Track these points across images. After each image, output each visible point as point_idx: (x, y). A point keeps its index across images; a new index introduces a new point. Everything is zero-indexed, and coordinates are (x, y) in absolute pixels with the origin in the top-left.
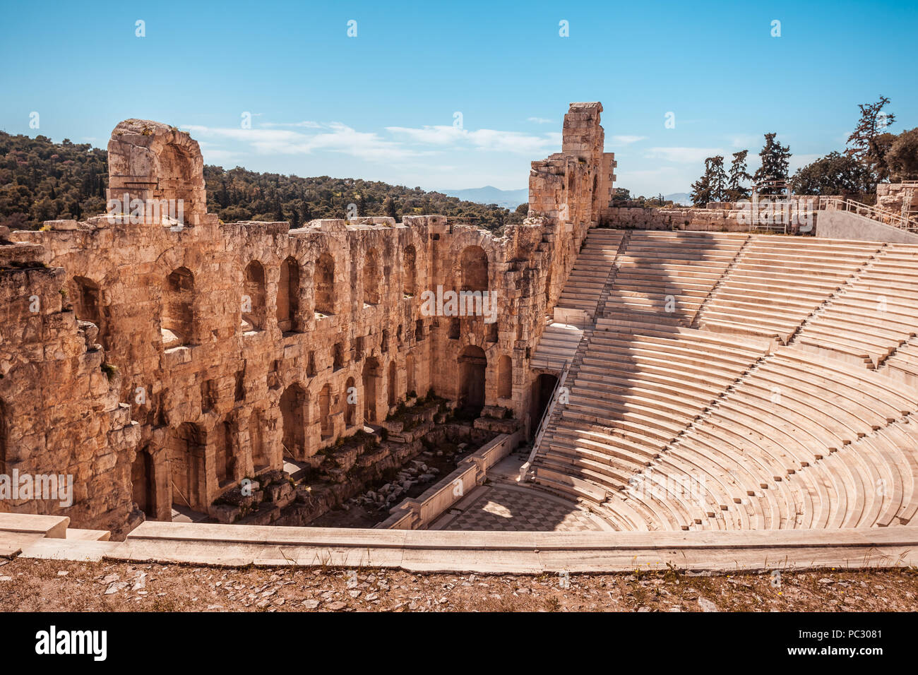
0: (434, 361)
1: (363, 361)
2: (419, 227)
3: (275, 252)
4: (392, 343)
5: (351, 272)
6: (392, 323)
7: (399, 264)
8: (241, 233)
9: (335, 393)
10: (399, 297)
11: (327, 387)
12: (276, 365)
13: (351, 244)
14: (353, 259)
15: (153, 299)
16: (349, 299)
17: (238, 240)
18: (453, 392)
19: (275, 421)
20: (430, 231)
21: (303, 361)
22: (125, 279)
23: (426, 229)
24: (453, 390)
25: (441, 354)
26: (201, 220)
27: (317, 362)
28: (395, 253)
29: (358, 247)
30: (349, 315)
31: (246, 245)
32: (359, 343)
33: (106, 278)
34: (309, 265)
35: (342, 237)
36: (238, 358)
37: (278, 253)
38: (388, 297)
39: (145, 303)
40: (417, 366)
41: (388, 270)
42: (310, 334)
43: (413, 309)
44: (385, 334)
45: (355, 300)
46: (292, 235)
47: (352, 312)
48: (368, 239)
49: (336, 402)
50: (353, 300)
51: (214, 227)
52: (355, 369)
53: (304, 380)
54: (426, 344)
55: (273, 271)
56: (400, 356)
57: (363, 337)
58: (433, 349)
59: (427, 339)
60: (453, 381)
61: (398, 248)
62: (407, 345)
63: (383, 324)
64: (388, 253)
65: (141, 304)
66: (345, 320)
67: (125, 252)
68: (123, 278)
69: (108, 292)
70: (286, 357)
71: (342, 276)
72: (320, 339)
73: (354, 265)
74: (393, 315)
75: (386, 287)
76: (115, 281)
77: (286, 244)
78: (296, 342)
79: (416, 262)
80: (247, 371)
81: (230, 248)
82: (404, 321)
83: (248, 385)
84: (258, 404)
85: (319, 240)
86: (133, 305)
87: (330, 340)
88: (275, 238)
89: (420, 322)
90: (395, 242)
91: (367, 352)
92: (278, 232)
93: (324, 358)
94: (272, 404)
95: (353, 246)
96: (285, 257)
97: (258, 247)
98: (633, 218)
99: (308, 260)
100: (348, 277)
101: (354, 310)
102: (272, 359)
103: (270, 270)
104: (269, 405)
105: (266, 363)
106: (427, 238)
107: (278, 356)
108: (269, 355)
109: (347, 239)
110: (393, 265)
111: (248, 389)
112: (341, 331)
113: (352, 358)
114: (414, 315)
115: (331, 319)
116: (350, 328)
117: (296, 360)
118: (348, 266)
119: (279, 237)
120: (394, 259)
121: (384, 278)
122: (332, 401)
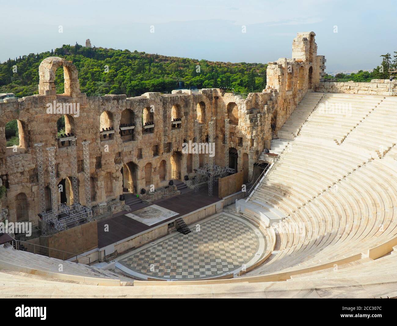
1: (172, 153)
2: (207, 94)
3: (118, 108)
5: (163, 115)
6: (190, 137)
7: (193, 111)
8: (99, 100)
9: (154, 166)
11: (150, 164)
12: (119, 154)
13: (163, 103)
14: (165, 108)
15: (51, 128)
16: (162, 126)
17: (97, 103)
19: (118, 178)
20: (214, 95)
21: (135, 153)
22: (37, 120)
23: (212, 95)
25: (219, 151)
26: (77, 96)
27: (143, 153)
28: (192, 106)
29: (168, 104)
30: (162, 133)
31: (102, 105)
32: (169, 145)
33: (28, 120)
34: (138, 112)
35: (158, 100)
36: (97, 151)
37: (120, 108)
38: (187, 125)
39: (47, 129)
41: (186, 113)
42: (139, 141)
43: (203, 130)
45: (166, 126)
46: (129, 100)
47: (164, 132)
48: (174, 100)
49: (155, 171)
50: (165, 127)
51: (83, 98)
52: (166, 156)
53: (136, 160)
55: (117, 115)
57: (171, 143)
61: (193, 104)
63: (184, 137)
64: (186, 106)
65: (45, 130)
66: (160, 135)
67: (37, 110)
68: (36, 120)
69: (29, 125)
70: (124, 151)
71: (158, 117)
72: (145, 143)
73: (165, 112)
74: (190, 133)
75: (186, 121)
76: (32, 121)
77: (124, 104)
78: (131, 145)
79: (206, 109)
80: (102, 157)
81: (93, 106)
83: (103, 162)
84: (108, 171)
85: (144, 102)
86: (41, 130)
87: (151, 144)
88: (118, 102)
89: (207, 136)
90: (191, 101)
91: (174, 149)
92: (120, 99)
93: (148, 152)
94: (117, 170)
95: (165, 104)
96: (124, 109)
97: (108, 106)
98: (332, 87)
99: (138, 110)
100: (161, 117)
101: (165, 131)
102: (117, 151)
103: (115, 115)
104: (115, 171)
105: (113, 153)
106: (212, 98)
107: (120, 150)
108: (114, 150)
109: (161, 101)
110: (190, 112)
111: (103, 164)
112: (157, 140)
113: (165, 152)
114: (204, 133)
115: (152, 135)
116: (163, 139)
117: (130, 152)
118: (161, 112)
119: (120, 101)
120: (191, 108)
121: (184, 117)
122: (153, 170)
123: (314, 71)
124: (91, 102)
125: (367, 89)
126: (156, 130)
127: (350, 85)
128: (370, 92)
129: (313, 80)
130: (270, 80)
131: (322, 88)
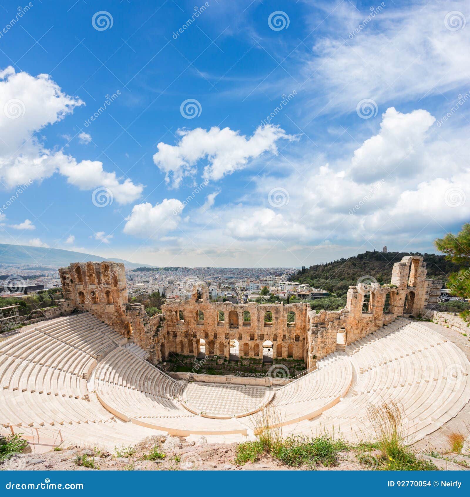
2: (296, 306)
3: (227, 309)
5: (258, 317)
6: (279, 333)
7: (284, 317)
8: (215, 305)
9: (250, 346)
10: (284, 326)
11: (247, 344)
12: (228, 334)
13: (257, 309)
14: (258, 312)
16: (256, 323)
21: (237, 335)
23: (302, 307)
27: (243, 337)
29: (261, 311)
31: (217, 307)
32: (261, 335)
35: (253, 308)
36: (214, 330)
38: (277, 326)
42: (240, 329)
44: (276, 336)
45: (260, 324)
47: (258, 327)
48: (266, 309)
49: (251, 348)
50: (258, 324)
52: (259, 342)
54: (300, 343)
56: (283, 344)
57: (264, 334)
59: (302, 342)
61: (283, 312)
62: (288, 341)
63: (274, 333)
66: (255, 328)
71: (253, 317)
72: (244, 331)
73: (259, 315)
74: (280, 331)
75: (276, 323)
77: (230, 308)
78: (235, 330)
80: (218, 333)
81: (212, 307)
83: (218, 336)
84: (221, 341)
85: (244, 308)
87: (248, 332)
90: (281, 310)
93: (245, 336)
94: (226, 342)
96: (230, 310)
97: (221, 308)
102: (225, 332)
107: (227, 332)
108: (224, 332)
109: (255, 308)
110: (280, 317)
112: (253, 331)
113: (258, 339)
114: (294, 333)
115: (249, 327)
116: (257, 331)
117: (234, 334)
118: (256, 315)
119: (228, 306)
120: (281, 315)
121: (275, 320)
122: (249, 348)
124: (211, 305)
126: (251, 325)
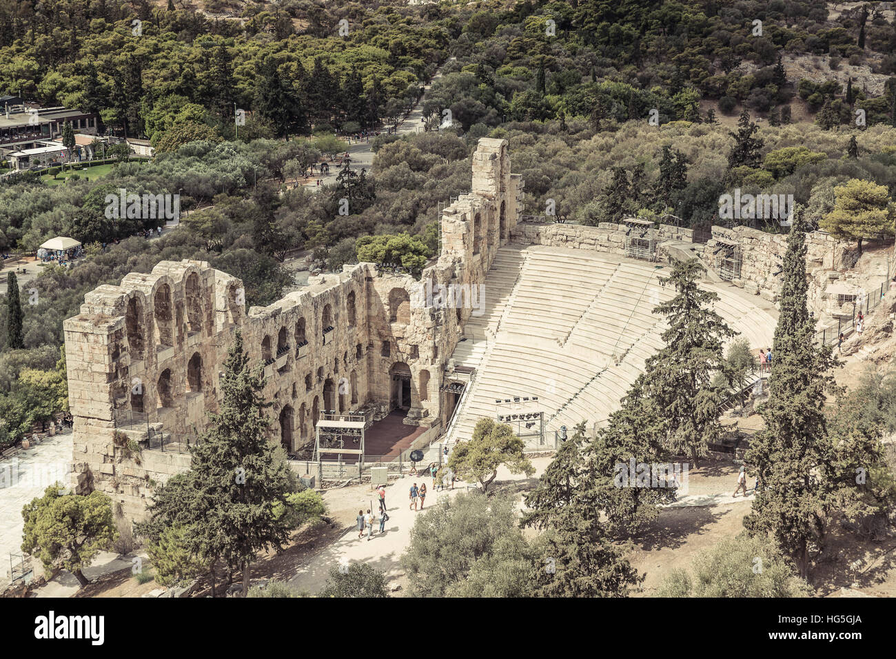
0: (370, 373)
1: (323, 383)
2: (357, 277)
3: (276, 327)
4: (341, 367)
5: (315, 325)
6: (341, 352)
7: (344, 309)
10: (345, 332)
11: (303, 404)
14: (316, 315)
16: (314, 343)
17: (259, 327)
18: (385, 397)
19: (277, 430)
20: (365, 276)
21: (290, 391)
23: (362, 275)
24: (386, 396)
25: (376, 368)
28: (341, 302)
29: (319, 307)
31: (263, 328)
32: (320, 371)
34: (291, 328)
35: (309, 305)
40: (358, 379)
41: (337, 316)
42: (293, 372)
43: (354, 337)
44: (337, 361)
46: (283, 314)
47: (316, 351)
48: (324, 299)
50: (316, 343)
52: (318, 389)
53: (291, 401)
54: (364, 360)
55: (274, 338)
56: (345, 376)
58: (370, 365)
59: (365, 357)
60: (386, 389)
61: (343, 297)
62: (350, 366)
63: (335, 354)
64: (337, 303)
66: (312, 358)
70: (282, 389)
71: (310, 331)
72: (299, 374)
73: (316, 319)
74: (341, 347)
75: (337, 328)
78: (286, 379)
79: (356, 303)
81: (256, 333)
82: (349, 349)
85: (297, 310)
87: (304, 373)
88: (275, 320)
89: (359, 346)
90: (341, 294)
91: (325, 376)
92: (277, 315)
93: (301, 387)
94: (275, 419)
95: (316, 307)
96: (280, 329)
97: (268, 327)
98: (537, 234)
99: (291, 325)
100: (313, 329)
102: (275, 392)
105: (273, 395)
106: (363, 281)
107: (278, 390)
108: (273, 390)
109: (312, 304)
112: (310, 366)
113: (317, 382)
114: (355, 342)
115: (305, 359)
116: (315, 363)
117: (286, 390)
118: (313, 322)
120: (341, 306)
121: (335, 322)
122: (306, 414)
123: (508, 207)
124: (255, 327)
125: (593, 242)
126: (308, 351)
127: (566, 233)
128: (599, 248)
129: (507, 223)
130: (449, 239)
131: (520, 236)
